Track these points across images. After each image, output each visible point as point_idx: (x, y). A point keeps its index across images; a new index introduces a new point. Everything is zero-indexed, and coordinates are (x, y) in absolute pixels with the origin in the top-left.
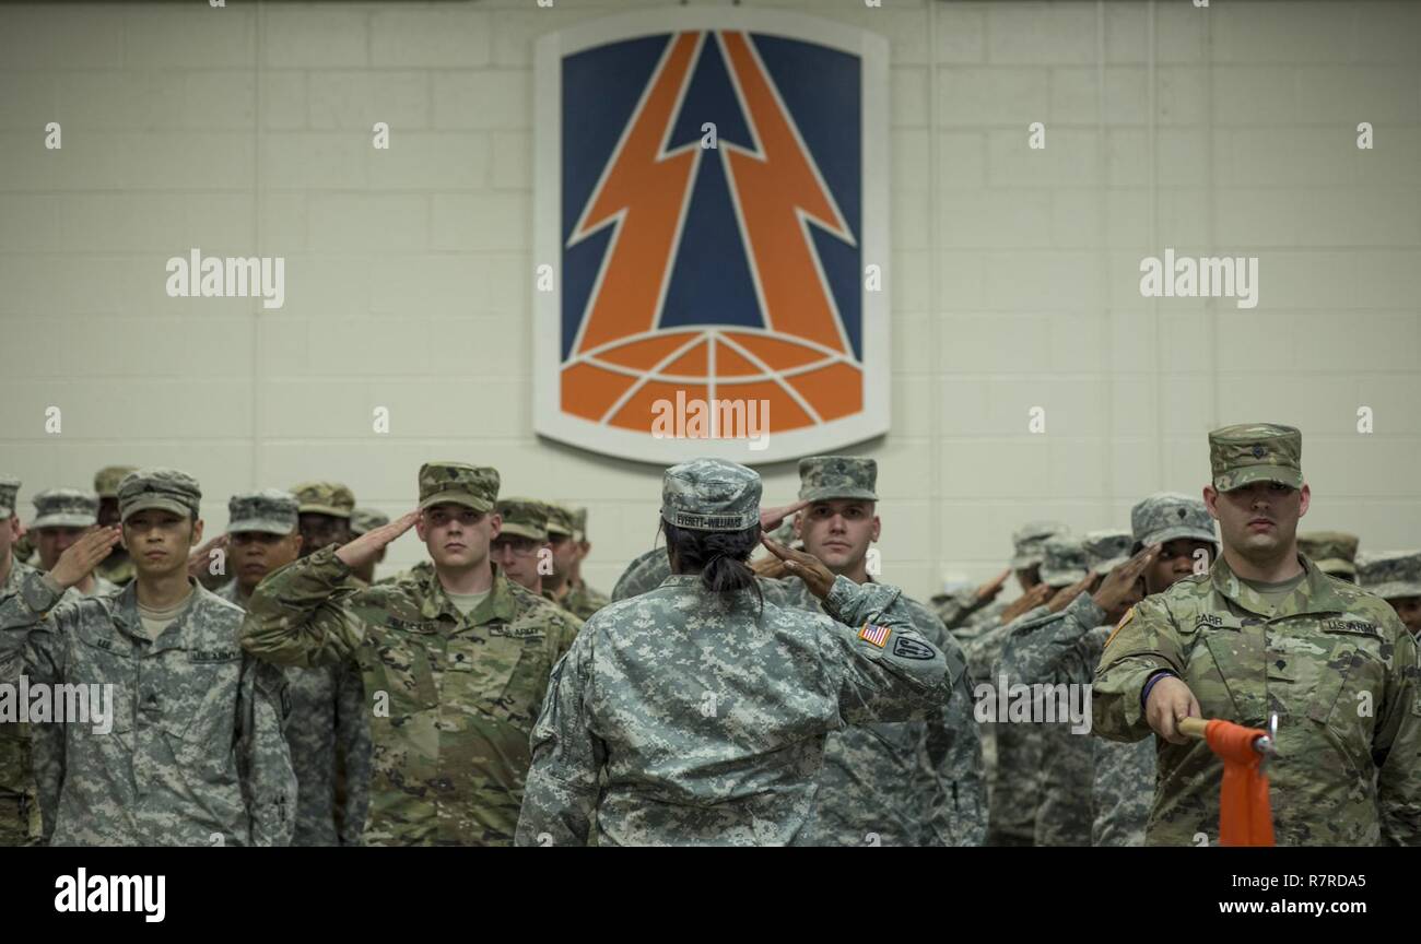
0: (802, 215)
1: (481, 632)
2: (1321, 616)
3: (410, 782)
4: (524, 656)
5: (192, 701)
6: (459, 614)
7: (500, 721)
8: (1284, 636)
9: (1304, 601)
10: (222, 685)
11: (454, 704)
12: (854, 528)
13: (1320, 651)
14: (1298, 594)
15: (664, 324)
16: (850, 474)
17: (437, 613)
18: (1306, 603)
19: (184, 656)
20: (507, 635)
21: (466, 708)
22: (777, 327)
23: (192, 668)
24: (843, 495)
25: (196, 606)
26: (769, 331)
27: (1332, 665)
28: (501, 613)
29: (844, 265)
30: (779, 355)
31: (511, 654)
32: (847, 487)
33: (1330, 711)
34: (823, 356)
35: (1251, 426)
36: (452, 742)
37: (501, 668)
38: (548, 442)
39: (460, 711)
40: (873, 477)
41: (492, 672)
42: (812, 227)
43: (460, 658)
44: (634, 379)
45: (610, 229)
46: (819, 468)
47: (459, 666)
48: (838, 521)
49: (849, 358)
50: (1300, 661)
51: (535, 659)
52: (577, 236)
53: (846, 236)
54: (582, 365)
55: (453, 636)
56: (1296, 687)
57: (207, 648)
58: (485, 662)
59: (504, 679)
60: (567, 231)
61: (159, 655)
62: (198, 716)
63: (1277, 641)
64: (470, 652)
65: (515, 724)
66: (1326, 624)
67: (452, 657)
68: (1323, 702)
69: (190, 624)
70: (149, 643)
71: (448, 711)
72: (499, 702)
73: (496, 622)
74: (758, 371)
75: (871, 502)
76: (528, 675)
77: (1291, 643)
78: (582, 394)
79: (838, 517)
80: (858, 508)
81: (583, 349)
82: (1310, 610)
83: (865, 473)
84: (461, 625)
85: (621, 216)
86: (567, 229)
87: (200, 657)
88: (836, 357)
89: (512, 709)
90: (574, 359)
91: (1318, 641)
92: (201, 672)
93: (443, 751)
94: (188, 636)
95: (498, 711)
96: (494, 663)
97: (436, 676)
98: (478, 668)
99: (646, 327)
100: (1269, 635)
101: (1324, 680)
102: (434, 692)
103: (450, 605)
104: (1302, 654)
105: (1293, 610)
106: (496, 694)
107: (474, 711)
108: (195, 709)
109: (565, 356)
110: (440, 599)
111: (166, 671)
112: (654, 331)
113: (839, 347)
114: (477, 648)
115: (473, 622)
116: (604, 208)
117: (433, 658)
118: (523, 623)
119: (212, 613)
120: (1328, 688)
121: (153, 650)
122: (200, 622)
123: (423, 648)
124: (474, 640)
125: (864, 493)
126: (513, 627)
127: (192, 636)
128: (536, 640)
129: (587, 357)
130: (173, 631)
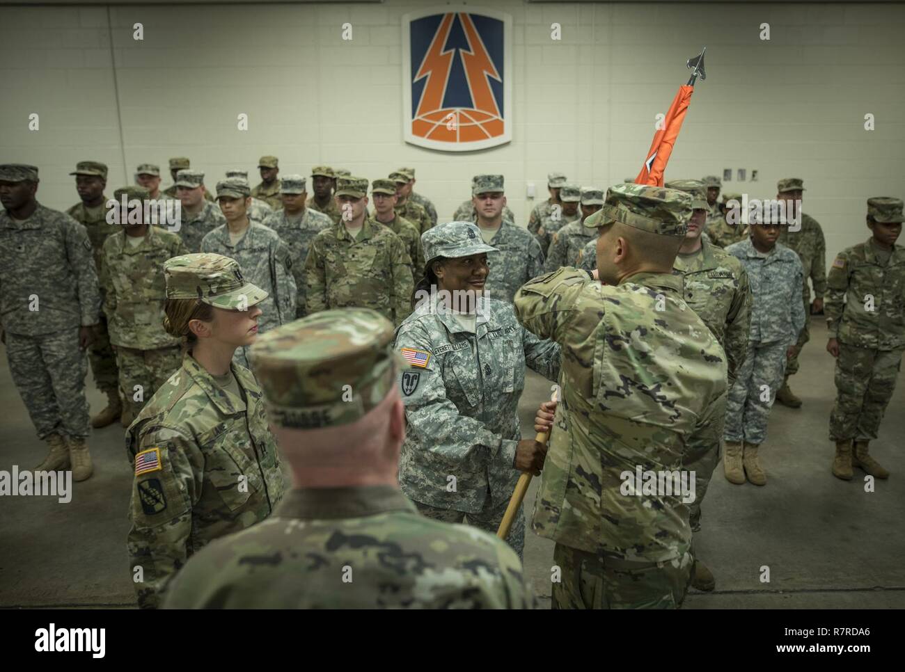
0: (485, 73)
1: (360, 245)
2: (708, 271)
3: (340, 303)
4: (378, 252)
5: (253, 268)
6: (352, 238)
7: (372, 278)
8: (692, 281)
9: (700, 264)
10: (262, 261)
11: (353, 274)
12: (495, 202)
13: (707, 287)
14: (698, 261)
15: (443, 107)
16: (493, 181)
17: (343, 238)
18: (701, 266)
19: (246, 252)
20: (371, 244)
21: (358, 275)
22: (478, 107)
23: (250, 256)
24: (490, 191)
25: (249, 231)
26: (475, 109)
27: (713, 294)
28: (367, 236)
29: (498, 88)
30: (479, 117)
31: (372, 252)
32: (492, 187)
33: (710, 315)
34: (491, 117)
35: (688, 181)
36: (355, 288)
37: (369, 258)
38: (408, 144)
39: (356, 276)
40: (502, 182)
41: (365, 260)
42: (489, 77)
43: (353, 256)
44: (434, 124)
45: (426, 78)
46: (480, 180)
47: (353, 259)
48: (489, 200)
49: (500, 118)
50: (698, 293)
51: (382, 253)
52: (416, 79)
53: (499, 79)
54: (418, 120)
55: (350, 247)
56: (697, 305)
57: (256, 247)
58: (363, 257)
59: (371, 262)
60: (413, 78)
61: (238, 252)
62: (256, 273)
63: (689, 283)
64: (357, 253)
65: (377, 277)
66: (710, 274)
67: (350, 256)
68: (709, 312)
69: (248, 238)
70: (233, 248)
71: (352, 277)
72: (370, 271)
73: (365, 240)
74: (472, 122)
75: (503, 193)
76: (380, 259)
77: (695, 284)
78: (419, 129)
79: (489, 199)
80: (496, 195)
81: (419, 114)
82: (703, 269)
83: (499, 181)
84: (352, 243)
85: (429, 73)
86: (413, 77)
87: (252, 251)
88: (495, 117)
89: (375, 272)
90: (416, 118)
91: (707, 283)
92: (254, 256)
93: (351, 291)
94: (247, 244)
95: (370, 274)
96: (366, 256)
97: (345, 264)
98: (361, 260)
99: (438, 108)
100: (685, 280)
101: (709, 301)
102: (345, 270)
103: (348, 234)
104: (700, 289)
105: (696, 269)
106: (369, 268)
107: (361, 276)
108: (254, 271)
109: (413, 117)
110: (344, 232)
111: (241, 258)
112: (440, 109)
113: (496, 114)
114: (360, 251)
115: (357, 241)
116: (424, 71)
117: (343, 257)
118: (377, 238)
119: (257, 233)
120: (711, 305)
121: (235, 250)
122: (252, 237)
123: (338, 253)
124: (358, 248)
125: (499, 189)
126: (372, 241)
127: (249, 243)
128: (382, 245)
129: (420, 118)
130: (241, 242)
